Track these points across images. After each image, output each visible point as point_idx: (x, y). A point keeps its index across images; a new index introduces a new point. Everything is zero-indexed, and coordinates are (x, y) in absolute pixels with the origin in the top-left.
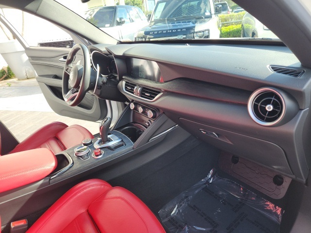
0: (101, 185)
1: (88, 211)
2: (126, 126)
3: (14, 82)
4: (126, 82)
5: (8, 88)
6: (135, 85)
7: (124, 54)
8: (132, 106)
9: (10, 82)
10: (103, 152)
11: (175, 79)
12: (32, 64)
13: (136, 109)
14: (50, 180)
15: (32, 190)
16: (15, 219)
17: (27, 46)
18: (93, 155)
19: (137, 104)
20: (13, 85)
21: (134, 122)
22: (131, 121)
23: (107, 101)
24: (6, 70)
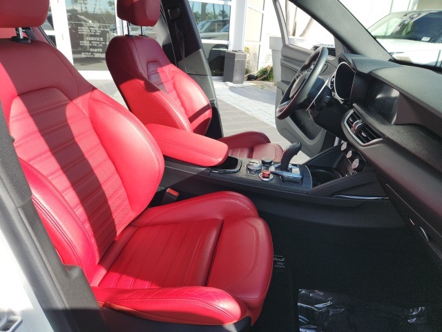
0: (249, 206)
1: (223, 221)
2: (323, 168)
3: (269, 86)
4: (354, 113)
5: (259, 90)
6: (359, 118)
7: (371, 72)
8: (344, 147)
9: (266, 85)
10: (271, 177)
11: (408, 124)
12: (282, 65)
13: (346, 151)
14: (211, 172)
15: (193, 171)
16: (172, 188)
17: (287, 43)
18: (260, 175)
19: (350, 146)
20: (266, 88)
21: (337, 169)
22: (335, 166)
23: (337, 139)
24: (269, 70)
